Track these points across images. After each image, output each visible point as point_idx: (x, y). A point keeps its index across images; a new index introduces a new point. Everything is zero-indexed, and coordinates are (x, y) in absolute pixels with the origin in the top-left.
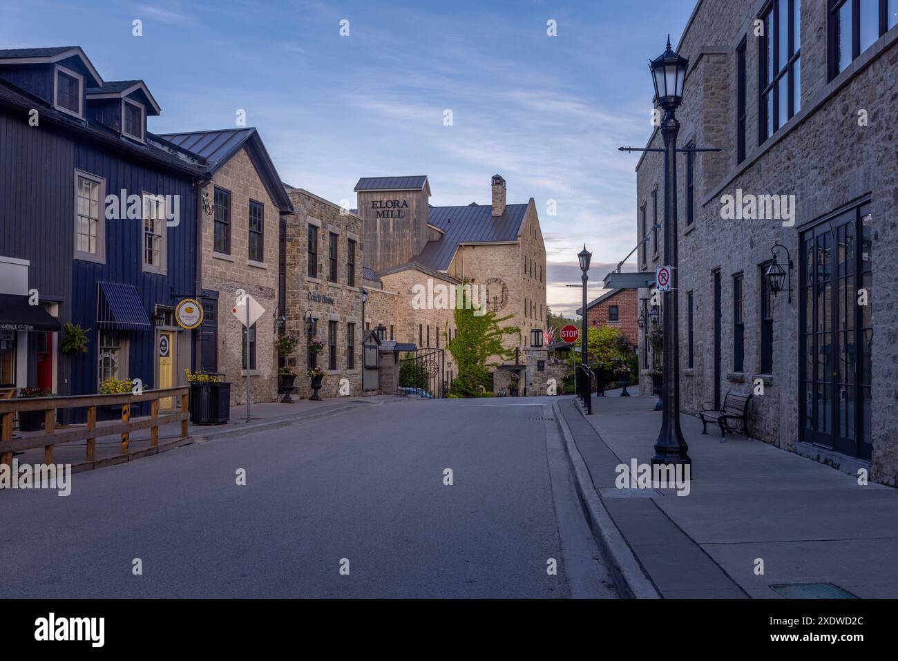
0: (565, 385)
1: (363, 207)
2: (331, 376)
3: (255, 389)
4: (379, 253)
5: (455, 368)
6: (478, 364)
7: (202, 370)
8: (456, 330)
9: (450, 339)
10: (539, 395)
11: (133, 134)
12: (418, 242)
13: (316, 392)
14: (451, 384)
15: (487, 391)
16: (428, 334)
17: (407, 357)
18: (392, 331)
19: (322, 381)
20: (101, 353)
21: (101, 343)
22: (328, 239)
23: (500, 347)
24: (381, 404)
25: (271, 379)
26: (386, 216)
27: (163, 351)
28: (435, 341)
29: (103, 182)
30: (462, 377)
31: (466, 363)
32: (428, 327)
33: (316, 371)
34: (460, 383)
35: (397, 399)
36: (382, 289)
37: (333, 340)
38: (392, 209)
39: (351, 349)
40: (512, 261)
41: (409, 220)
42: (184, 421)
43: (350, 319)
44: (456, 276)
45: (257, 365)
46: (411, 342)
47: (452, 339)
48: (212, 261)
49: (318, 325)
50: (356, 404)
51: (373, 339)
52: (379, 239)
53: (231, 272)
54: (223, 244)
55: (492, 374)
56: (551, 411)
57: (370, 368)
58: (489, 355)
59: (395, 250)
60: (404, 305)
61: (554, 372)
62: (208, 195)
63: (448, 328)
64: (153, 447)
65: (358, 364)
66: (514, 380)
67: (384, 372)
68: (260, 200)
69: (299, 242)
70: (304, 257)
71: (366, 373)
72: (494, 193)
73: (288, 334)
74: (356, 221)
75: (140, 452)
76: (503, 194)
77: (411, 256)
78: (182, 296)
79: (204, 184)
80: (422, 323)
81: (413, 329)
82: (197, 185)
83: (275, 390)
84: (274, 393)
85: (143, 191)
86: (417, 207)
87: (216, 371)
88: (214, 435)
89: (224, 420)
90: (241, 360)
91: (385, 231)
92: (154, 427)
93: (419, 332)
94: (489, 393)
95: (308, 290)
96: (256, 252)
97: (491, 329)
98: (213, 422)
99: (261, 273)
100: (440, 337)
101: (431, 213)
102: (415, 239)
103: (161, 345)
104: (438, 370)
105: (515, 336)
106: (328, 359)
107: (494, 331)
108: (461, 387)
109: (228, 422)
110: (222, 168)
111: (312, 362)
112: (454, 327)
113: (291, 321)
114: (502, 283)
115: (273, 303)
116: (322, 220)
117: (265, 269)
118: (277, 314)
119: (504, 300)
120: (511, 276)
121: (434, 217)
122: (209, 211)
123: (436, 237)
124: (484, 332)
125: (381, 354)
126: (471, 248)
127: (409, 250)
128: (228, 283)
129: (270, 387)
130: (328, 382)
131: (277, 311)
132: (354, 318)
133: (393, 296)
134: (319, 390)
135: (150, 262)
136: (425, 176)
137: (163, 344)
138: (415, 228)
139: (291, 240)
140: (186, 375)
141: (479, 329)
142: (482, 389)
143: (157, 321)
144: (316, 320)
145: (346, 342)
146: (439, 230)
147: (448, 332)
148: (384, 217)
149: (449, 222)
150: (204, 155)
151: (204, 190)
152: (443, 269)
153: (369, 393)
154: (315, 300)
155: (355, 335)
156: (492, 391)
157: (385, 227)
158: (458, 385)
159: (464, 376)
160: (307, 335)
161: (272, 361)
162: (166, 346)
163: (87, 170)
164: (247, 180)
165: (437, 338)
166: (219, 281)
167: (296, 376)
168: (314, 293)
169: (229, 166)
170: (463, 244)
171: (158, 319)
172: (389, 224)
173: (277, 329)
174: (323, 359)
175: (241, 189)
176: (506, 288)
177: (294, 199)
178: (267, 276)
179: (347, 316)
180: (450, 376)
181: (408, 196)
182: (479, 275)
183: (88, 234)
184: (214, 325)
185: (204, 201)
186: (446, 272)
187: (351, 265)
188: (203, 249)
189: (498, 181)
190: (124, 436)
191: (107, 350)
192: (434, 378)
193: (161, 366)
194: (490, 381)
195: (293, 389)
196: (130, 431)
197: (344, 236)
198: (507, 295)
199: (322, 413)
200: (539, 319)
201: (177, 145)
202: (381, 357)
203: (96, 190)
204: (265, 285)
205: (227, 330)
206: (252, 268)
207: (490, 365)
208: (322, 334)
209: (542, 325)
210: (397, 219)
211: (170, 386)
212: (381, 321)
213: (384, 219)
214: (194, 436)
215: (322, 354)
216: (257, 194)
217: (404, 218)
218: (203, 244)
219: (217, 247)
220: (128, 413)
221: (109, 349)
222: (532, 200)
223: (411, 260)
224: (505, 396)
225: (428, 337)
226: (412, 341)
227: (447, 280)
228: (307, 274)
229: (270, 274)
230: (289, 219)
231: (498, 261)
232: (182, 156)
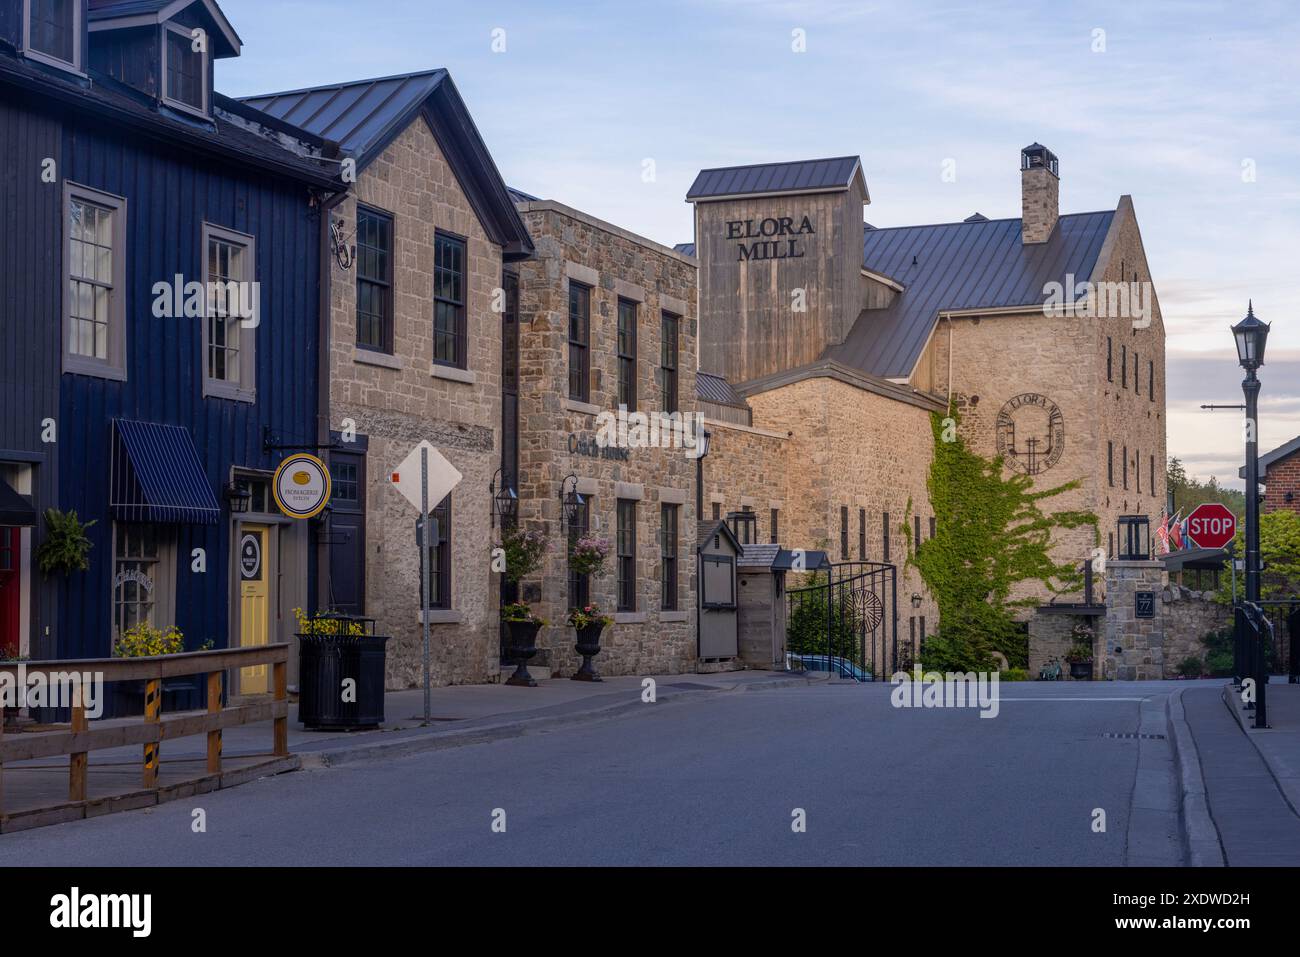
0: (1211, 655)
1: (708, 235)
2: (622, 625)
3: (449, 652)
4: (744, 343)
5: (930, 610)
6: (989, 601)
7: (331, 609)
8: (932, 520)
9: (917, 540)
10: (1142, 678)
11: (186, 100)
12: (839, 314)
13: (587, 663)
14: (922, 649)
15: (1011, 666)
16: (863, 528)
17: (811, 583)
18: (774, 524)
19: (603, 636)
20: (118, 571)
21: (118, 552)
22: (615, 312)
23: (1045, 560)
24: (741, 691)
25: (484, 632)
26: (760, 254)
27: (249, 569)
28: (881, 545)
29: (122, 206)
30: (949, 632)
31: (959, 598)
32: (863, 512)
33: (587, 614)
34: (942, 646)
35: (779, 681)
36: (751, 424)
37: (628, 543)
38: (775, 238)
39: (670, 563)
40: (1073, 350)
41: (816, 262)
42: (280, 721)
43: (667, 495)
44: (931, 393)
45: (453, 598)
46: (819, 548)
47: (922, 541)
48: (352, 369)
49: (591, 506)
50: (679, 692)
51: (722, 541)
52: (744, 310)
53: (396, 392)
54: (377, 331)
55: (1025, 626)
56: (1162, 718)
57: (716, 609)
58: (1016, 579)
59: (783, 333)
60: (804, 461)
61: (1180, 621)
62: (345, 223)
63: (912, 516)
64: (211, 775)
65: (688, 598)
66: (1081, 641)
67: (751, 617)
68: (459, 230)
69: (547, 321)
70: (560, 356)
71: (707, 619)
72: (1029, 188)
73: (523, 529)
74: (680, 269)
75: (181, 785)
76: (1052, 188)
77: (822, 347)
78: (289, 447)
79: (334, 201)
80: (847, 502)
81: (825, 518)
82: (319, 202)
83: (495, 656)
84: (492, 664)
85: (204, 222)
86: (835, 231)
87: (362, 612)
88: (344, 753)
89: (372, 719)
90: (417, 588)
91: (758, 290)
92: (214, 732)
93: (839, 524)
94: (1016, 670)
95: (569, 429)
96: (451, 347)
97: (1020, 516)
98: (348, 725)
99: (461, 392)
100: (892, 537)
101: (871, 246)
102: (830, 307)
103: (245, 555)
104: (883, 615)
105: (1083, 533)
106: (615, 586)
107: (1030, 522)
108: (946, 657)
109: (380, 724)
110: (372, 165)
111: (579, 591)
112: (927, 511)
113: (531, 501)
114: (1049, 404)
115: (488, 463)
116: (601, 269)
117: (470, 384)
118: (498, 484)
119: (1054, 444)
120: (1071, 388)
121: (878, 253)
122: (344, 259)
123: (882, 299)
124: (1004, 525)
125: (742, 576)
126: (970, 322)
127: (816, 333)
128: (386, 417)
129: (483, 651)
130: (617, 639)
131: (499, 477)
132: (679, 492)
133: (776, 443)
134: (595, 658)
135: (221, 375)
136: (855, 158)
137: (249, 551)
138: (830, 283)
139: (529, 318)
140: (297, 621)
141: (990, 516)
142: (999, 661)
143: (235, 503)
144: (587, 497)
145: (659, 547)
146: (890, 283)
147: (912, 524)
148: (756, 258)
149: (915, 263)
150: (334, 136)
151: (334, 213)
152: (898, 376)
153: (715, 666)
154: (585, 453)
155: (681, 532)
156: (1025, 665)
157: (760, 280)
158: (938, 650)
159: (955, 630)
160: (566, 531)
161: (487, 590)
162: (254, 555)
163: (88, 182)
164: (431, 187)
165: (886, 539)
166: (367, 412)
167: (540, 624)
168: (583, 436)
169: (390, 159)
170: (948, 314)
171: (235, 497)
172: (768, 273)
173: (498, 518)
174: (604, 588)
175: (417, 208)
176: (1059, 416)
177: (535, 224)
178: (474, 400)
179: (661, 489)
180: (917, 630)
181: (813, 206)
182: (989, 388)
183: (91, 317)
184: (358, 511)
185: (334, 237)
186: (905, 381)
187: (670, 370)
188: (333, 342)
189: (1038, 159)
190: (150, 750)
191: (131, 566)
192: (873, 631)
193: (243, 600)
194: (1019, 642)
195: (534, 653)
196: (162, 738)
197: (652, 303)
198: (1061, 435)
199: (597, 710)
200: (1145, 489)
201: (279, 118)
202: (744, 583)
203: (108, 222)
204: (471, 420)
205: (386, 521)
206: (440, 382)
207: (1020, 604)
208: (603, 528)
209: (1154, 507)
210: (788, 260)
211: (263, 642)
212: (747, 500)
213: (758, 262)
214: (300, 753)
215: (602, 575)
216: (451, 217)
217: (806, 258)
218: (333, 332)
219: (363, 340)
220: (157, 702)
221: (135, 563)
222: (1126, 202)
223: (821, 357)
224: (1059, 677)
225: (862, 536)
226: (824, 546)
227: (910, 400)
228: (566, 392)
229: (481, 395)
230: (525, 271)
231: (1039, 352)
232: (288, 142)
